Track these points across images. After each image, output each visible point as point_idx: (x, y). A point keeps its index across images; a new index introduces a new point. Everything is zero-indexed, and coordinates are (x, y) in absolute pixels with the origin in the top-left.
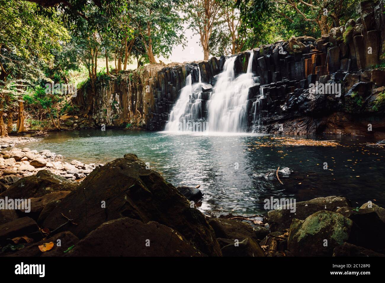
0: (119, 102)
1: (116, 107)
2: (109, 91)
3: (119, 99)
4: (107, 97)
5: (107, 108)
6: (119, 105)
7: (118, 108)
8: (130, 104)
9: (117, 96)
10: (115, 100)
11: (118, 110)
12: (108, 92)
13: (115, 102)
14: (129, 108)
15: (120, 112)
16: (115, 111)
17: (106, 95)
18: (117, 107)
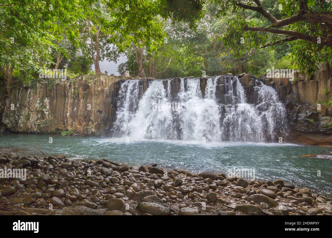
0: (48, 107)
1: (45, 113)
2: (36, 94)
3: (48, 104)
4: (32, 101)
5: (30, 112)
6: (48, 111)
7: (47, 113)
8: (70, 111)
9: (47, 101)
10: (43, 104)
11: (47, 116)
12: (34, 96)
13: (43, 106)
14: (68, 114)
15: (49, 118)
16: (43, 116)
17: (31, 98)
18: (46, 111)
